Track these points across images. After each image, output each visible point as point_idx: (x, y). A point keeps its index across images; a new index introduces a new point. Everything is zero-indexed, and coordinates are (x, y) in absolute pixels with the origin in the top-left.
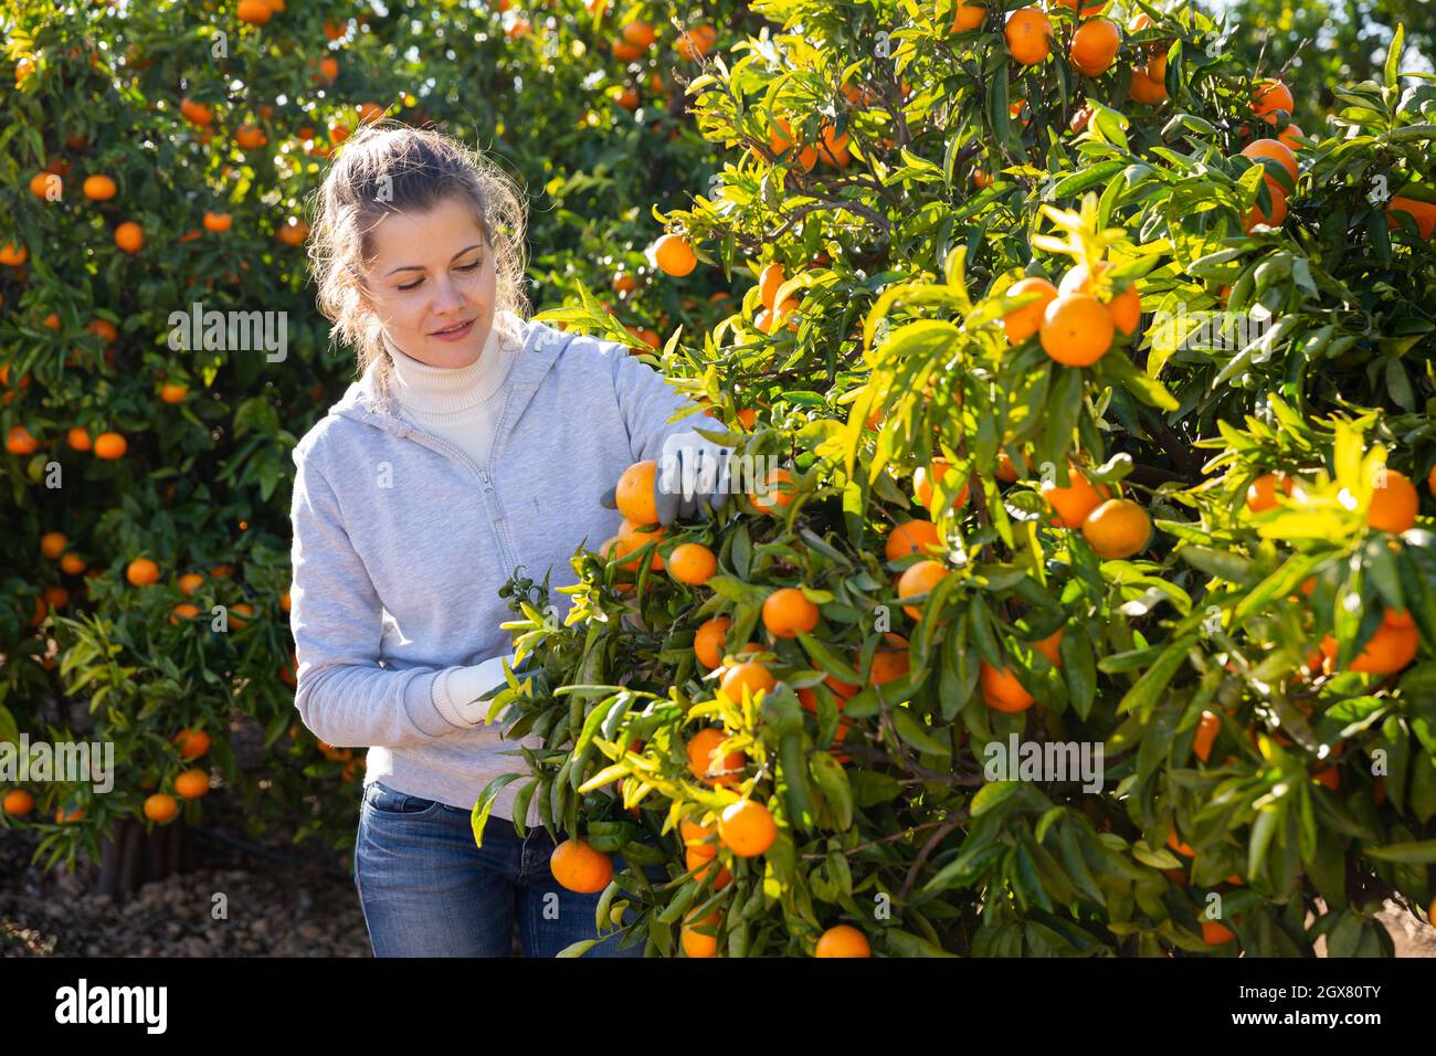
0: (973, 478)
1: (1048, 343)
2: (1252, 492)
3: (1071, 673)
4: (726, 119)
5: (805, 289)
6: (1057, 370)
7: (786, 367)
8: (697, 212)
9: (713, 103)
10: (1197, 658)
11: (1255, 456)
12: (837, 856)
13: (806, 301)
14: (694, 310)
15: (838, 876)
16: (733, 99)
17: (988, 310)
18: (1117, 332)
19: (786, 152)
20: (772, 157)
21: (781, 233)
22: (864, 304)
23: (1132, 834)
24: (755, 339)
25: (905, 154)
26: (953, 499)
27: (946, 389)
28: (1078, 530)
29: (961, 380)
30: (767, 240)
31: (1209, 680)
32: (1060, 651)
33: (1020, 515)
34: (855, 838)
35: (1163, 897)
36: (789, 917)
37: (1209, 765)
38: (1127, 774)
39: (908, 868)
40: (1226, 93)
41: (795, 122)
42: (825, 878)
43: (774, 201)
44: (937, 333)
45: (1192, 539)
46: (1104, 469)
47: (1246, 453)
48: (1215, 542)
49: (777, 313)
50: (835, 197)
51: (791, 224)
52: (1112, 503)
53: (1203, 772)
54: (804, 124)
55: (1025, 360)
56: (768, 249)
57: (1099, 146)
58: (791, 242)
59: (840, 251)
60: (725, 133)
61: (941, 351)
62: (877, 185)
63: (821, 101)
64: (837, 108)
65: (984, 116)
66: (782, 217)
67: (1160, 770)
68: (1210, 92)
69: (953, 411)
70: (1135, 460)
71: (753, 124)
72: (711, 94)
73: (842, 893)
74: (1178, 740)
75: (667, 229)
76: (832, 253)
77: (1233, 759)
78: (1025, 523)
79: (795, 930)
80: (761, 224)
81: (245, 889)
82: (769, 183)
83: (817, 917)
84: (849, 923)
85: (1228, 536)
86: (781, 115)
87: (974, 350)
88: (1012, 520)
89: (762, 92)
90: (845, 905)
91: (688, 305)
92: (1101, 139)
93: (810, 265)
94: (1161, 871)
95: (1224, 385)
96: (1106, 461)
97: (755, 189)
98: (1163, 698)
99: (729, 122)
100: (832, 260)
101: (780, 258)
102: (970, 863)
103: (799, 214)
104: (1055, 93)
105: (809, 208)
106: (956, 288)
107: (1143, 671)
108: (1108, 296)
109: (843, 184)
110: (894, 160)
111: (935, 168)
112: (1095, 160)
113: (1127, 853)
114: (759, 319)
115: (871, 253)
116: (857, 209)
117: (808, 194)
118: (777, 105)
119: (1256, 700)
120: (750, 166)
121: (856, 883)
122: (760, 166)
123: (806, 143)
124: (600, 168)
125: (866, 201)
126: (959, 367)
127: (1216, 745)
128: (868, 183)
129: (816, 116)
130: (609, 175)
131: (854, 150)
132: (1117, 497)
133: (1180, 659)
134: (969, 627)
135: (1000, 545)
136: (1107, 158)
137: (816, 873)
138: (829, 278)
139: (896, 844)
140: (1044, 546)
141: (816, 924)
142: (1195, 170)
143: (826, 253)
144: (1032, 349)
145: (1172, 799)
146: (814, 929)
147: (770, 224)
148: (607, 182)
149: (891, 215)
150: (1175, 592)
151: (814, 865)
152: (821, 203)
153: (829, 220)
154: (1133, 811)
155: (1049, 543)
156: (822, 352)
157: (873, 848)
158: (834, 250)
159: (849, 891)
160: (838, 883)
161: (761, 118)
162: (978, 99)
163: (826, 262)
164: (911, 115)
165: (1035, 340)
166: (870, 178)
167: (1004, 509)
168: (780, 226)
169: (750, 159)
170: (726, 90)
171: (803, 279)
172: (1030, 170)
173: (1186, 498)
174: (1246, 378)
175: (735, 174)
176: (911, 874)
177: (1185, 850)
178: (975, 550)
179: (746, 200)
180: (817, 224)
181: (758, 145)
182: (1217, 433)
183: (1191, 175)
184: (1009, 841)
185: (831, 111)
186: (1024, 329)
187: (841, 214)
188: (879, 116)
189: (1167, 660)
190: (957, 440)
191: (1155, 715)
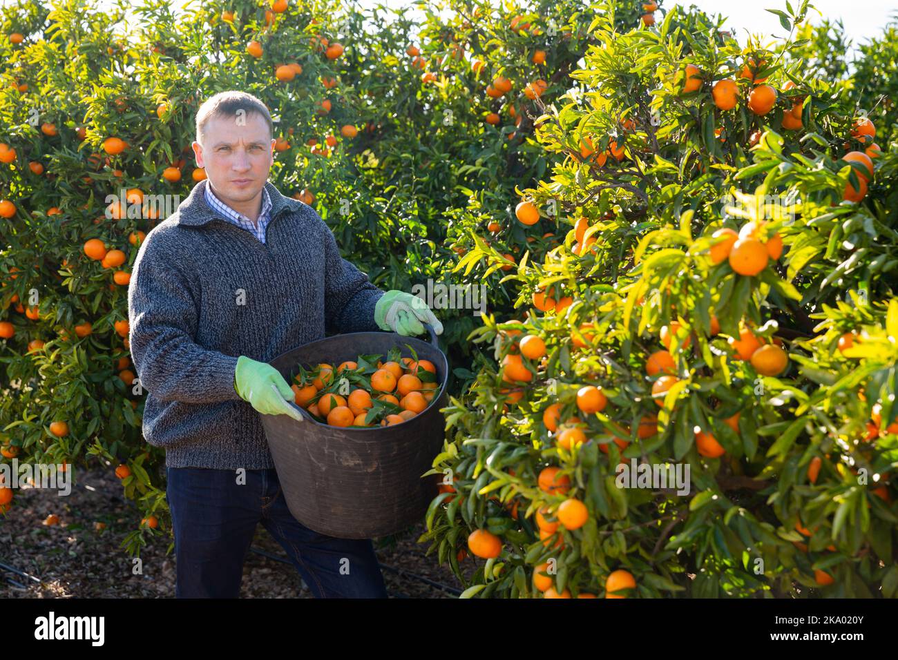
0: (693, 334)
1: (733, 263)
2: (842, 341)
3: (745, 437)
4: (556, 138)
5: (600, 232)
6: (738, 277)
7: (589, 275)
8: (540, 190)
9: (549, 130)
10: (809, 428)
11: (842, 323)
12: (619, 533)
13: (600, 238)
14: (534, 243)
15: (619, 543)
16: (560, 128)
17: (702, 243)
18: (770, 259)
19: (589, 156)
20: (583, 160)
21: (586, 201)
22: (633, 240)
23: (777, 523)
24: (572, 259)
25: (657, 157)
26: (682, 344)
27: (678, 285)
28: (748, 361)
29: (687, 281)
30: (579, 205)
31: (815, 440)
32: (739, 425)
33: (718, 352)
34: (628, 523)
35: (794, 558)
36: (592, 565)
37: (817, 483)
38: (774, 491)
39: (656, 541)
40: (836, 125)
41: (595, 140)
42: (612, 544)
43: (584, 182)
44: (675, 256)
45: (809, 366)
46: (762, 329)
47: (837, 321)
48: (822, 368)
49: (584, 245)
50: (616, 181)
51: (592, 195)
52: (766, 347)
53: (812, 487)
54: (600, 141)
55: (721, 271)
56: (579, 210)
57: (765, 152)
58: (592, 205)
59: (621, 210)
60: (556, 147)
61: (677, 265)
62: (640, 174)
63: (608, 128)
64: (619, 132)
65: (700, 137)
66: (587, 192)
67: (791, 489)
68: (828, 125)
69: (682, 297)
70: (780, 325)
71: (571, 141)
72: (548, 125)
73: (621, 553)
74: (800, 470)
75: (523, 199)
76: (615, 212)
77: (828, 480)
78: (719, 357)
79: (595, 572)
80: (575, 196)
81: (270, 578)
82: (580, 174)
83: (607, 564)
84: (625, 569)
85: (827, 365)
86: (587, 135)
87: (693, 265)
88: (713, 355)
89: (576, 123)
90: (623, 559)
91: (530, 240)
92: (766, 148)
93: (602, 219)
94: (792, 543)
95: (828, 286)
96: (763, 324)
97: (573, 177)
98: (792, 449)
99: (558, 140)
100: (616, 215)
101: (586, 214)
102: (689, 535)
103: (597, 190)
104: (740, 124)
105: (602, 187)
106: (685, 232)
107: (781, 434)
108: (765, 239)
109: (621, 174)
110: (650, 160)
111: (673, 166)
112: (762, 160)
113: (775, 534)
114: (574, 248)
115: (637, 211)
116: (628, 188)
117: (602, 180)
118: (584, 131)
119: (841, 451)
120: (570, 163)
121: (628, 547)
122: (575, 165)
123: (600, 152)
124: (480, 161)
125: (634, 183)
126: (685, 275)
127: (820, 473)
128: (635, 173)
129: (606, 137)
130: (484, 165)
131: (627, 154)
132: (769, 343)
133: (801, 429)
134: (690, 411)
135: (706, 368)
136: (770, 159)
137: (607, 542)
138: (613, 226)
139: (650, 527)
140: (731, 370)
141: (606, 568)
142: (816, 167)
143: (612, 211)
144: (725, 265)
145: (797, 504)
146: (605, 571)
147: (582, 197)
148: (483, 169)
149: (648, 190)
150: (801, 394)
151: (606, 537)
152: (609, 184)
153: (613, 194)
154: (777, 511)
155: (733, 369)
156: (609, 266)
157: (638, 529)
158: (618, 210)
159: (625, 551)
160: (619, 547)
161: (576, 137)
162: (697, 128)
163: (612, 216)
164: (660, 134)
165: (726, 261)
166: (636, 170)
167: (709, 349)
168: (586, 197)
169: (570, 159)
170: (556, 122)
171: (599, 226)
172: (725, 167)
173: (806, 345)
174: (840, 281)
175: (561, 169)
176: (658, 544)
177: (805, 532)
178: (693, 371)
179: (567, 183)
180: (606, 195)
181: (574, 153)
182: (822, 311)
183: (814, 170)
184: (710, 524)
185: (615, 134)
186: (721, 256)
187: (620, 190)
188: (641, 135)
189: (793, 429)
190: (684, 312)
191: (788, 458)
